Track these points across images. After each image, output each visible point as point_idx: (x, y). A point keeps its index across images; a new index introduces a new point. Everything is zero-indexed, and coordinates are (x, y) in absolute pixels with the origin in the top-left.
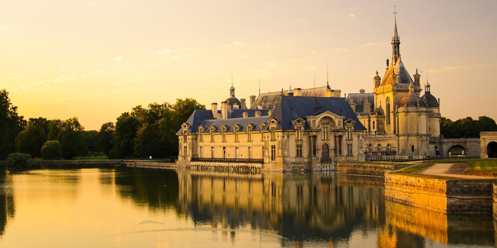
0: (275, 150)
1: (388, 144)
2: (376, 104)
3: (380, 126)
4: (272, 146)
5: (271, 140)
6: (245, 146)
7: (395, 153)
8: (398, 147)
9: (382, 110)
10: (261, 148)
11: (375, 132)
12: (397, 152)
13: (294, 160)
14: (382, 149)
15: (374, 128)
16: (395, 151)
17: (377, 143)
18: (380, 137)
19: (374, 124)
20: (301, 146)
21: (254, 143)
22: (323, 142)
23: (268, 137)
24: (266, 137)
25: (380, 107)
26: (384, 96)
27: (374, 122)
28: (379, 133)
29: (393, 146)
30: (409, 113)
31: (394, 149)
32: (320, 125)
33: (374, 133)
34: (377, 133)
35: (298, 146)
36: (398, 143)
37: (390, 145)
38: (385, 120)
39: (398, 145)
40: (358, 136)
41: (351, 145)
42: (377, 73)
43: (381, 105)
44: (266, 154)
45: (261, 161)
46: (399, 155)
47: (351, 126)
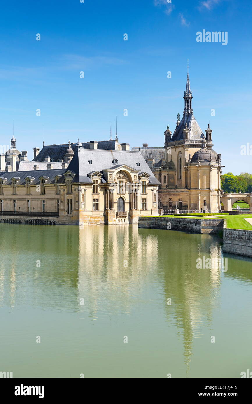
0: (71, 204)
1: (180, 199)
2: (166, 158)
3: (171, 180)
4: (68, 199)
5: (67, 194)
6: (38, 199)
7: (187, 207)
8: (190, 201)
9: (173, 164)
10: (55, 201)
11: (167, 186)
12: (189, 206)
13: (90, 214)
14: (173, 203)
15: (165, 182)
16: (186, 205)
17: (169, 197)
18: (171, 191)
19: (165, 178)
20: (97, 200)
21: (48, 196)
22: (119, 196)
23: (64, 190)
24: (62, 190)
25: (171, 161)
26: (175, 150)
27: (165, 176)
28: (170, 187)
29: (184, 201)
30: (202, 168)
31: (185, 203)
32: (116, 179)
33: (165, 188)
34: (168, 187)
35: (94, 200)
36: (190, 197)
37: (181, 199)
38: (176, 175)
39: (190, 199)
40: (152, 190)
41: (146, 199)
42: (168, 128)
43: (171, 159)
44: (62, 207)
45: (56, 215)
46: (191, 210)
47: (145, 181)
